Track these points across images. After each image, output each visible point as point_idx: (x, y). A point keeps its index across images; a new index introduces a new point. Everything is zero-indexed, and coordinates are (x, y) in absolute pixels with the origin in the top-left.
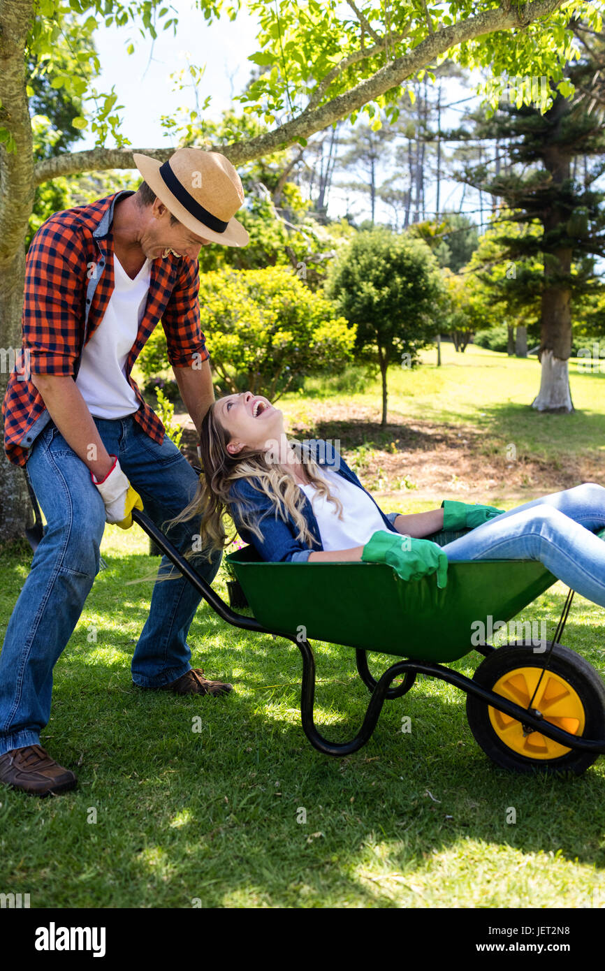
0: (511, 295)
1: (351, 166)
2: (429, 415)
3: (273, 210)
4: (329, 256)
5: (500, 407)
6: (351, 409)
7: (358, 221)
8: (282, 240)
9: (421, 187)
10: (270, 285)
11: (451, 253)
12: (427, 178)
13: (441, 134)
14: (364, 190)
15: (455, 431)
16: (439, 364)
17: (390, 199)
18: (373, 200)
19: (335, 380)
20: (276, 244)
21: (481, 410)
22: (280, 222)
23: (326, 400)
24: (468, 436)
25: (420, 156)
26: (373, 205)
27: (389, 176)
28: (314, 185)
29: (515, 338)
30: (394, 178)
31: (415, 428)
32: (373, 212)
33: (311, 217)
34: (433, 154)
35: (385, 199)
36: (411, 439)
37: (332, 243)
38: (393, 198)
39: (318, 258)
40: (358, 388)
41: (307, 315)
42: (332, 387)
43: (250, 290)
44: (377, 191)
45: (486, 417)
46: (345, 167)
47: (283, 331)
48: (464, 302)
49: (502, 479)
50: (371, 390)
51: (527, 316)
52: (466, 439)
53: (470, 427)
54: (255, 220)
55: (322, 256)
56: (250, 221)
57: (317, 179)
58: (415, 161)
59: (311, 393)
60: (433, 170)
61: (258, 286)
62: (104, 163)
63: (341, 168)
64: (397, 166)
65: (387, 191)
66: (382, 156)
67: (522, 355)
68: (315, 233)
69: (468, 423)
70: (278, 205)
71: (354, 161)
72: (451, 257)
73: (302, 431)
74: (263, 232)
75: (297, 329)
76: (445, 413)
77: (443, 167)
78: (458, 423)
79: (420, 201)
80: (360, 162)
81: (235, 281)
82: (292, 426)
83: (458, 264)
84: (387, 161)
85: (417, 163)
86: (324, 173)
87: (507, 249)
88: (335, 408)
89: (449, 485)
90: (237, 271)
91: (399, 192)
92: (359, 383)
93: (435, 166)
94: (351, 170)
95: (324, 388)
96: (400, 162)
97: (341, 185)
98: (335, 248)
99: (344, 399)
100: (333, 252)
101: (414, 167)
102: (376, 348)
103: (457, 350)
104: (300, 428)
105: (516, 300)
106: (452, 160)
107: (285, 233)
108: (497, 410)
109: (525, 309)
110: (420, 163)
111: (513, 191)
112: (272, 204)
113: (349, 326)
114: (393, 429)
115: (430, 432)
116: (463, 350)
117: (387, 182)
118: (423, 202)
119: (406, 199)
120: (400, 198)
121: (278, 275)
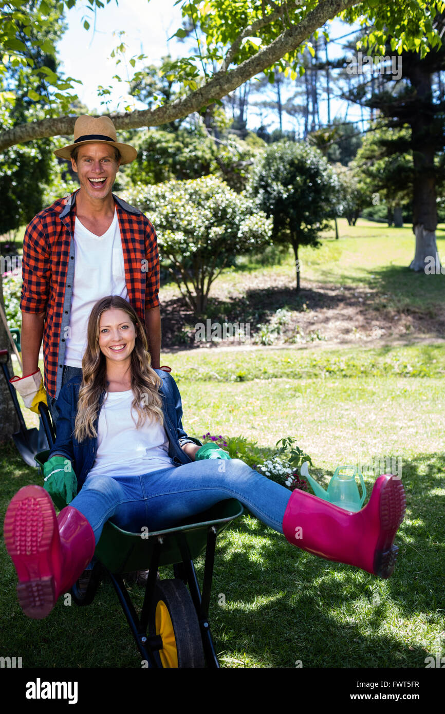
0: (389, 184)
1: (262, 89)
2: (331, 279)
3: (205, 131)
4: (249, 163)
5: (384, 270)
6: (273, 278)
7: (270, 131)
8: (213, 152)
9: (315, 101)
10: (205, 190)
11: (340, 150)
12: (320, 95)
13: (329, 63)
14: (273, 107)
15: (352, 291)
16: (337, 237)
17: (293, 112)
18: (280, 114)
19: (259, 256)
20: (208, 156)
21: (371, 273)
22: (211, 140)
23: (254, 273)
24: (363, 296)
25: (314, 78)
26: (280, 118)
27: (291, 95)
28: (235, 106)
29: (393, 212)
30: (295, 96)
31: (322, 291)
32: (281, 123)
33: (234, 134)
34: (323, 76)
35: (289, 112)
36: (319, 300)
37: (251, 153)
38: (296, 111)
39: (241, 165)
40: (276, 261)
41: (234, 212)
42: (258, 262)
43: (191, 195)
44: (283, 107)
45: (375, 279)
46: (258, 90)
47: (217, 226)
48: (353, 187)
49: (390, 328)
50: (286, 262)
51: (402, 198)
52: (361, 297)
53: (363, 288)
54: (191, 139)
55: (244, 163)
56: (188, 140)
57: (238, 102)
58: (310, 81)
59: (242, 268)
60: (324, 88)
61: (196, 192)
62: (53, 131)
63: (255, 91)
64: (297, 86)
65: (290, 106)
66: (286, 80)
67: (399, 225)
68: (237, 146)
69: (361, 284)
70: (208, 126)
71: (264, 85)
72: (341, 154)
73: (236, 299)
74: (198, 147)
75: (228, 223)
76: (344, 277)
77: (331, 85)
78: (354, 285)
79: (315, 112)
80: (269, 86)
81: (178, 190)
82: (229, 296)
83: (347, 159)
84: (289, 84)
85: (311, 84)
86: (242, 95)
87: (384, 149)
88: (261, 278)
89: (350, 337)
90: (180, 182)
91: (299, 106)
92: (277, 257)
93: (325, 85)
94: (262, 92)
95: (251, 262)
96: (299, 84)
97: (256, 104)
98: (253, 156)
99: (267, 270)
100: (252, 159)
101: (309, 87)
102: (288, 231)
103: (350, 224)
104: (234, 297)
105: (393, 188)
106: (338, 79)
107: (215, 147)
108: (384, 272)
109: (400, 194)
110: (314, 83)
111: (387, 104)
112: (204, 125)
113: (268, 217)
114: (304, 292)
115: (333, 294)
116: (354, 224)
117: (290, 100)
118: (318, 112)
119: (305, 111)
120: (301, 111)
121: (212, 182)
